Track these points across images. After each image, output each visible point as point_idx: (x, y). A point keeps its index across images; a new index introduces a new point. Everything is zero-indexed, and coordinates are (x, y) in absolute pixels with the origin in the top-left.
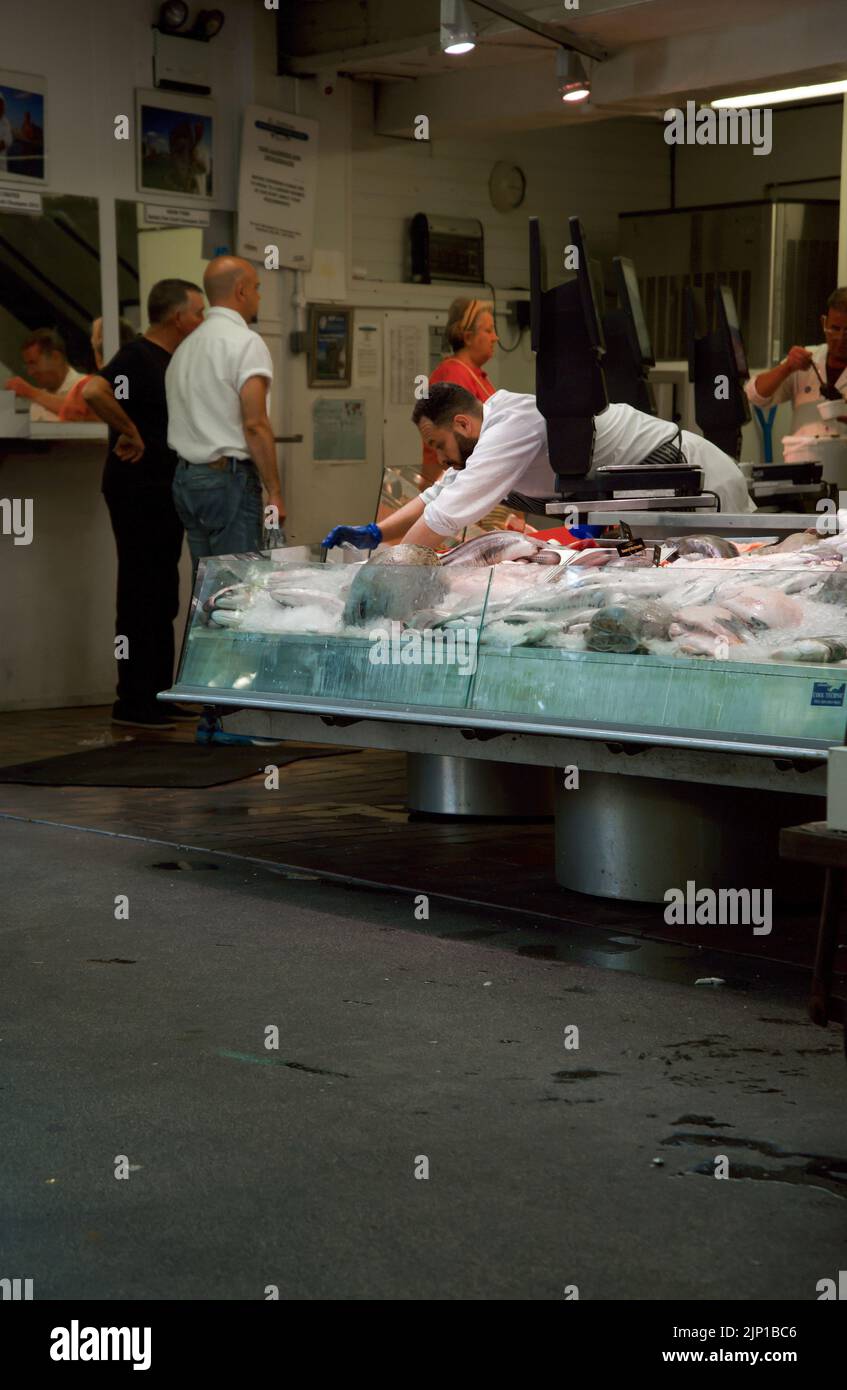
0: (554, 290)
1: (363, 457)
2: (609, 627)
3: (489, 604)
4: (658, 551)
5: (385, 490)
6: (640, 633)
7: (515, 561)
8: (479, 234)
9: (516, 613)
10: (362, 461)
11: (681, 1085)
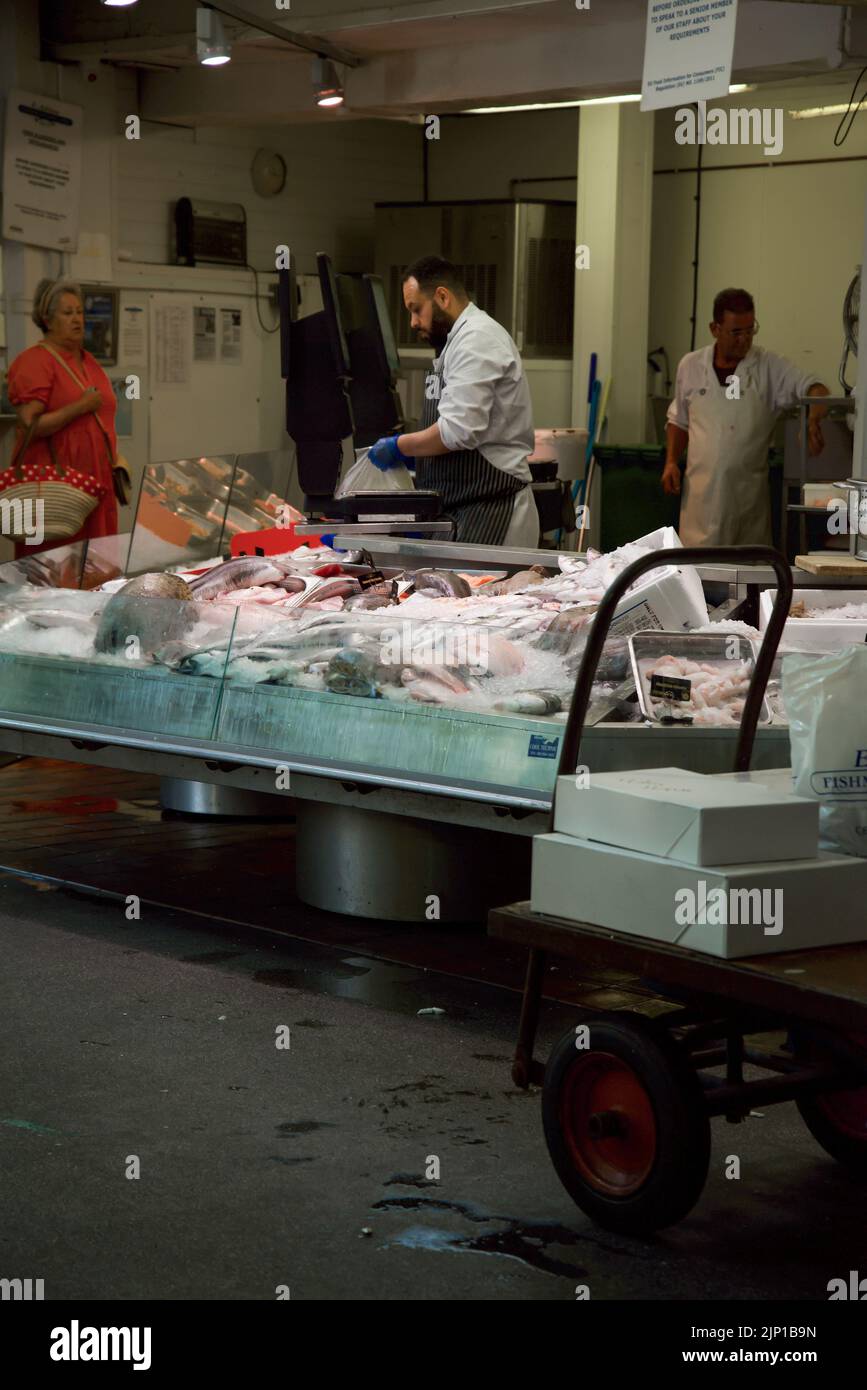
0: (303, 321)
1: (130, 434)
2: (346, 670)
3: (235, 639)
4: (395, 586)
5: (149, 474)
6: (374, 676)
7: (262, 586)
8: (241, 219)
9: (260, 650)
10: (127, 437)
11: (394, 1137)
